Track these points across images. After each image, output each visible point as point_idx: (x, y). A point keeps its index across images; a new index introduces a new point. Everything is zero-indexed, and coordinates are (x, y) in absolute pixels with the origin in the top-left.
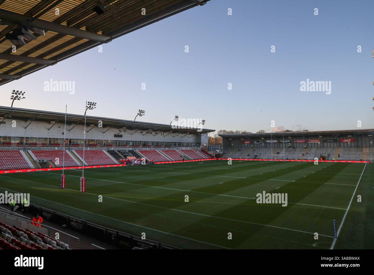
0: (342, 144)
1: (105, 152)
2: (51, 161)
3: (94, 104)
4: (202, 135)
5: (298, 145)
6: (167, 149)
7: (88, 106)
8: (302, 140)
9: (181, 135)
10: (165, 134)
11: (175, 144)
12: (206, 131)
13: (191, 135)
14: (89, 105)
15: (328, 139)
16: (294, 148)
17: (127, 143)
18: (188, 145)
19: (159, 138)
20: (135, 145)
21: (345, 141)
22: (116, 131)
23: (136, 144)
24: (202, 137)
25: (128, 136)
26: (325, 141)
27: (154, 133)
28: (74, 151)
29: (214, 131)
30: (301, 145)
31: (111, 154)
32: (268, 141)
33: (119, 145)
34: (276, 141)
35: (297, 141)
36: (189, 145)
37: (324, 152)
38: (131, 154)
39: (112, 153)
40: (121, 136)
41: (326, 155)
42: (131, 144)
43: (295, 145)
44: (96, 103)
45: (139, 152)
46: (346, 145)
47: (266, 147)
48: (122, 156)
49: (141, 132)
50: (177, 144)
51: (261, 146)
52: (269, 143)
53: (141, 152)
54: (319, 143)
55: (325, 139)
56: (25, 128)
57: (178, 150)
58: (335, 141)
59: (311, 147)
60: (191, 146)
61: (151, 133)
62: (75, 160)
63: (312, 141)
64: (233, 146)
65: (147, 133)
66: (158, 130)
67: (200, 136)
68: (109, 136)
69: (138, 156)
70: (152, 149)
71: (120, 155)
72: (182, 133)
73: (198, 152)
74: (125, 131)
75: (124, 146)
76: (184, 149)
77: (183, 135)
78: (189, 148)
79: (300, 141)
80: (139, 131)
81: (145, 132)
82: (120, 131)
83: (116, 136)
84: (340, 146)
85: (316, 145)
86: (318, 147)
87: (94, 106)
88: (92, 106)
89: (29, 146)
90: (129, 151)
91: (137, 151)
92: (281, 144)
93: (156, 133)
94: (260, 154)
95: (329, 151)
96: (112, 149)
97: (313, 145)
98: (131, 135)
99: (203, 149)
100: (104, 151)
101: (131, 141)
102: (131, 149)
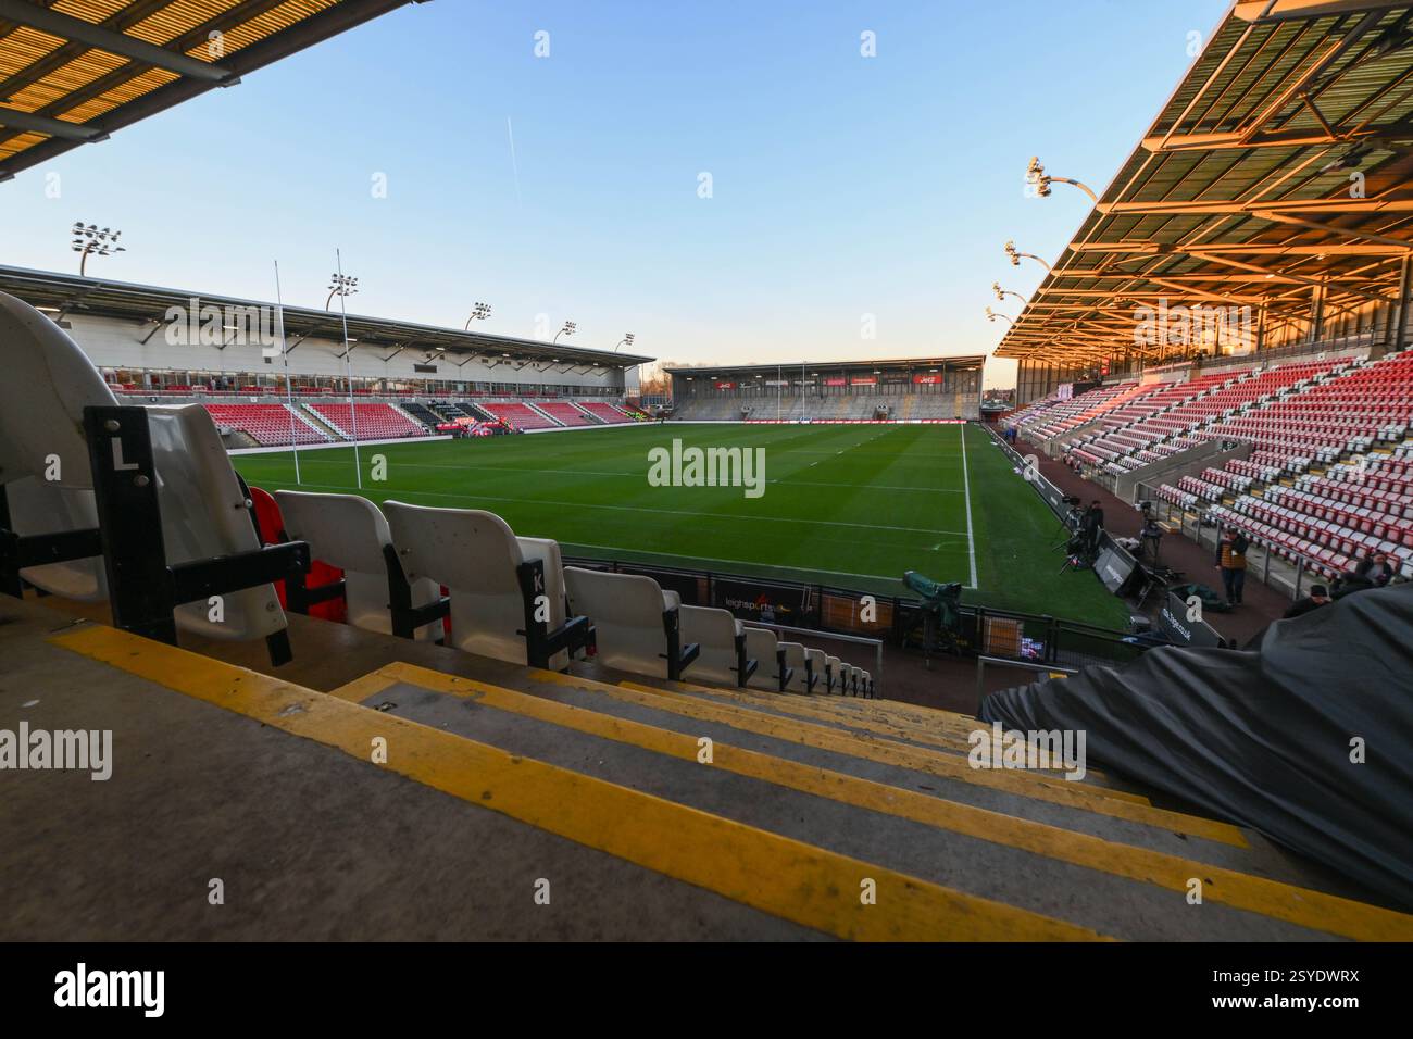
0: (918, 389)
1: (396, 408)
2: (243, 431)
3: (351, 281)
4: (626, 369)
5: (831, 391)
6: (548, 400)
7: (336, 287)
8: (840, 379)
9: (578, 369)
10: (543, 366)
11: (566, 389)
12: (636, 361)
13: (602, 370)
14: (338, 285)
15: (892, 376)
16: (822, 397)
17: (451, 386)
18: (595, 391)
19: (529, 374)
20: (468, 390)
21: (925, 380)
22: (420, 357)
23: (471, 389)
24: (626, 374)
25: (450, 369)
26: (885, 382)
27: (514, 363)
28: (307, 406)
29: (654, 360)
30: (836, 390)
31: (412, 412)
32: (768, 383)
33: (430, 392)
34: (786, 383)
35: (830, 383)
36: (597, 391)
37: (881, 404)
38: (462, 412)
39: (414, 410)
40: (433, 369)
41: (886, 411)
42: (460, 388)
43: (825, 391)
44: (356, 280)
45: (482, 408)
46: (924, 389)
47: (766, 395)
48: (440, 417)
49: (484, 361)
50: (571, 390)
51: (753, 394)
52: (772, 387)
53: (489, 407)
54: (873, 385)
55: (886, 376)
56: (143, 343)
57: (575, 403)
58: (905, 382)
59: (858, 394)
60: (603, 394)
61: (509, 363)
62: (316, 428)
63: (860, 382)
64: (696, 394)
65: (499, 362)
66: (525, 356)
67: (623, 371)
68: (401, 367)
69: (480, 417)
70: (513, 400)
71: (435, 414)
72: (582, 365)
73: (618, 408)
74: (442, 358)
75: (442, 392)
76: (587, 400)
77: (584, 369)
78: (598, 400)
79: (836, 383)
80: (479, 359)
81: (492, 361)
82: (429, 356)
83: (418, 369)
84: (913, 392)
85: (867, 390)
86: (870, 394)
87: (351, 288)
88: (345, 287)
89: (165, 394)
90: (457, 405)
91: (477, 404)
92: (796, 389)
93: (520, 364)
94: (753, 410)
95: (892, 401)
96: (414, 400)
97: (860, 391)
98: (458, 368)
99: (631, 402)
100: (392, 405)
101: (460, 382)
102: (461, 400)
